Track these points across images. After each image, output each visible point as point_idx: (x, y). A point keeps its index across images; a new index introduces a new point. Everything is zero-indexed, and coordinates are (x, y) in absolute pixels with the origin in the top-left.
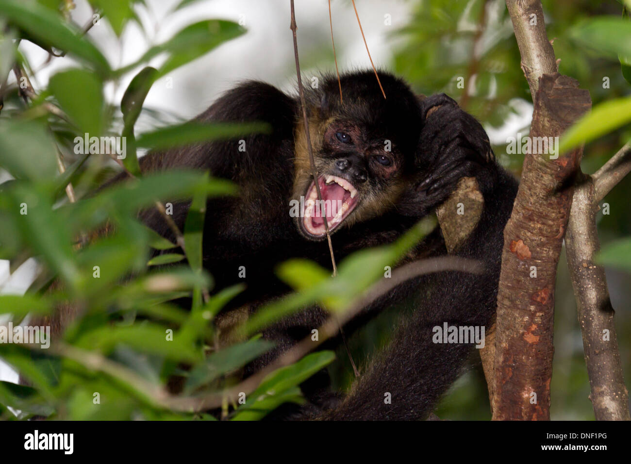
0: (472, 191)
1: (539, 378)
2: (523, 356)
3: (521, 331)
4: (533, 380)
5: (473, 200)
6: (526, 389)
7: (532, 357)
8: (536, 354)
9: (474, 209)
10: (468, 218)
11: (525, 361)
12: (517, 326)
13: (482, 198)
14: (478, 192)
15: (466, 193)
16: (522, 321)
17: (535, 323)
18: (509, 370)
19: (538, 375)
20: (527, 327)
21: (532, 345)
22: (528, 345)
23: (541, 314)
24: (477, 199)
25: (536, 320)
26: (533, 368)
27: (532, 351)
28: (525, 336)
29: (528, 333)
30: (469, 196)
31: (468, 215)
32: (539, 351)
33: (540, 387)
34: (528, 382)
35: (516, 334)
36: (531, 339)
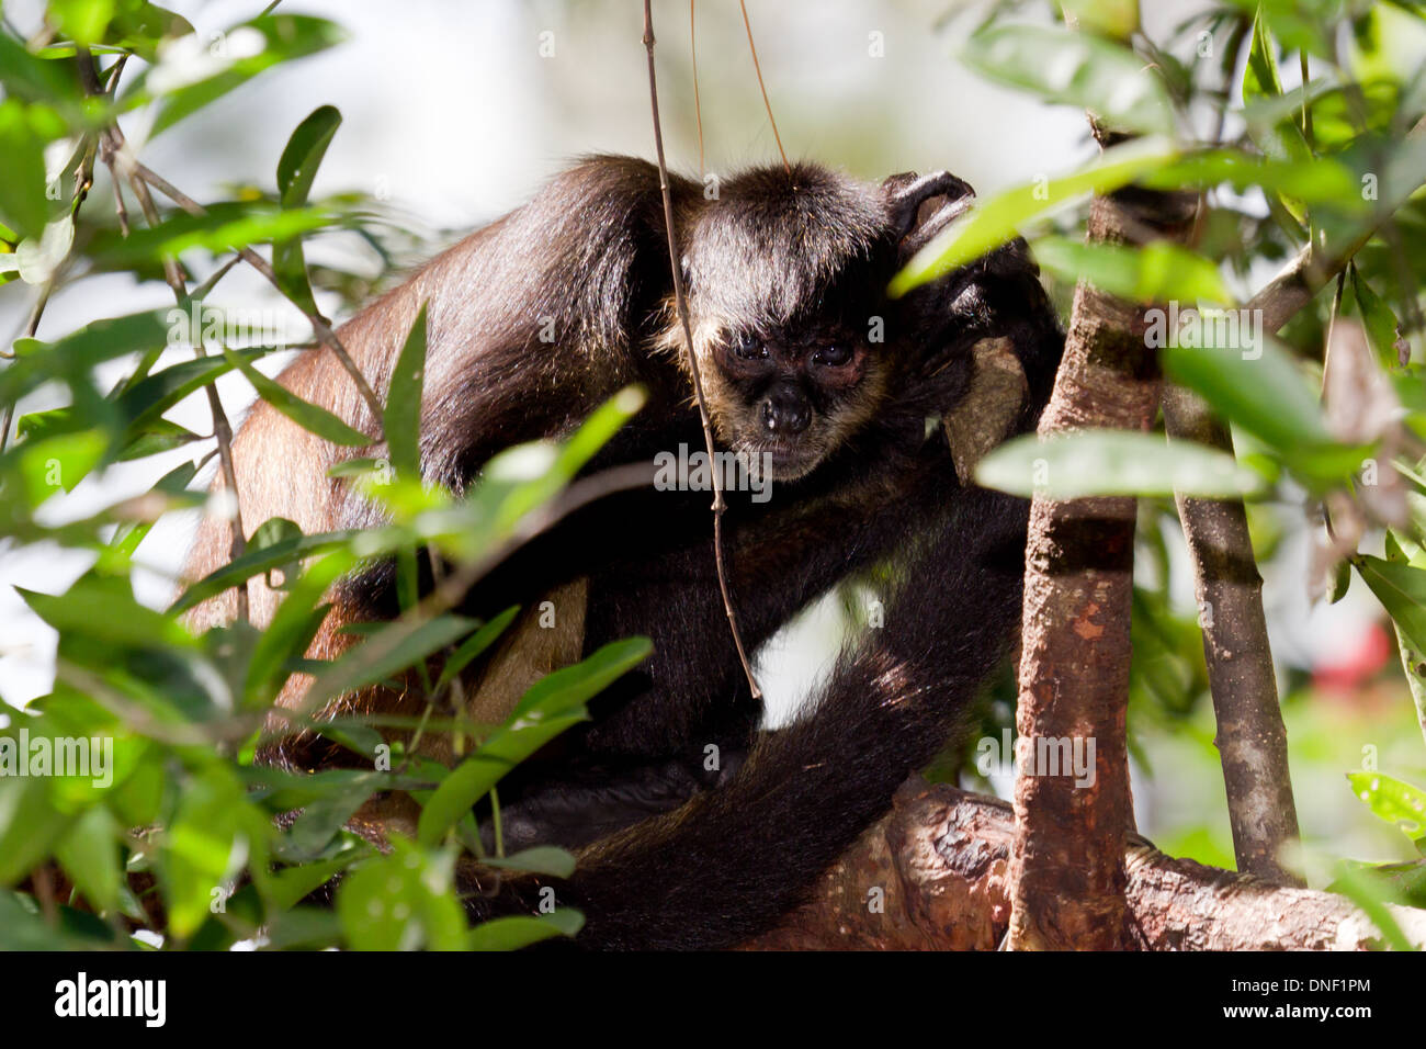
0: (1001, 355)
1: (1103, 706)
2: (1072, 662)
3: (1069, 617)
4: (1091, 708)
5: (1003, 372)
6: (1079, 725)
7: (1090, 665)
8: (1098, 660)
9: (1005, 389)
10: (993, 406)
11: (1076, 672)
12: (1061, 606)
13: (1020, 368)
14: (1012, 357)
15: (989, 358)
16: (1070, 597)
17: (1095, 602)
18: (1046, 690)
19: (1101, 699)
20: (1080, 609)
21: (1089, 643)
22: (1082, 643)
23: (1106, 585)
24: (1010, 369)
25: (1097, 596)
26: (1091, 687)
27: (1088, 653)
28: (1077, 624)
29: (1083, 621)
30: (995, 364)
31: (993, 400)
32: (1103, 654)
33: (1105, 721)
34: (1080, 713)
35: (1060, 622)
36: (1088, 630)
